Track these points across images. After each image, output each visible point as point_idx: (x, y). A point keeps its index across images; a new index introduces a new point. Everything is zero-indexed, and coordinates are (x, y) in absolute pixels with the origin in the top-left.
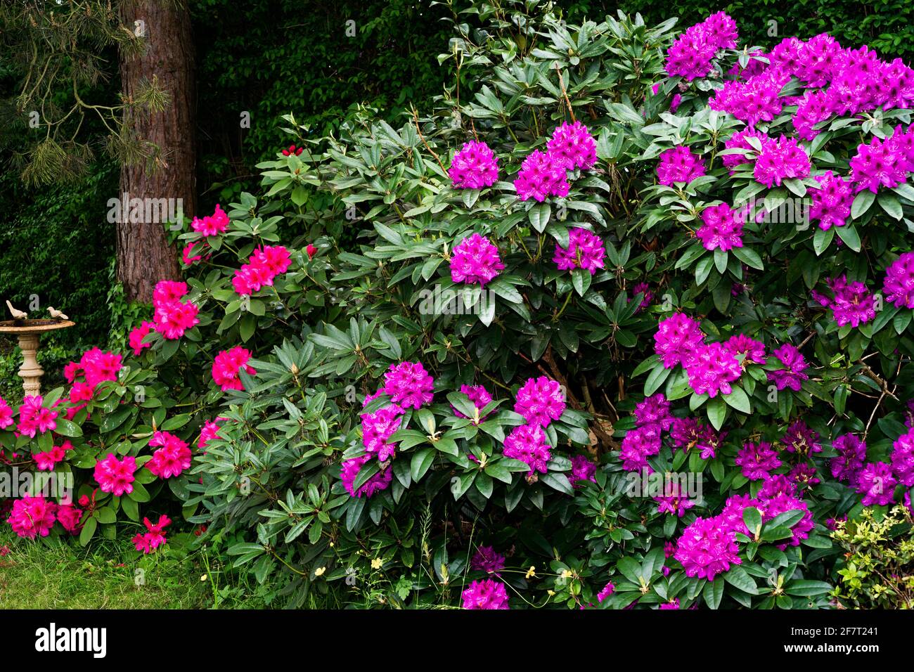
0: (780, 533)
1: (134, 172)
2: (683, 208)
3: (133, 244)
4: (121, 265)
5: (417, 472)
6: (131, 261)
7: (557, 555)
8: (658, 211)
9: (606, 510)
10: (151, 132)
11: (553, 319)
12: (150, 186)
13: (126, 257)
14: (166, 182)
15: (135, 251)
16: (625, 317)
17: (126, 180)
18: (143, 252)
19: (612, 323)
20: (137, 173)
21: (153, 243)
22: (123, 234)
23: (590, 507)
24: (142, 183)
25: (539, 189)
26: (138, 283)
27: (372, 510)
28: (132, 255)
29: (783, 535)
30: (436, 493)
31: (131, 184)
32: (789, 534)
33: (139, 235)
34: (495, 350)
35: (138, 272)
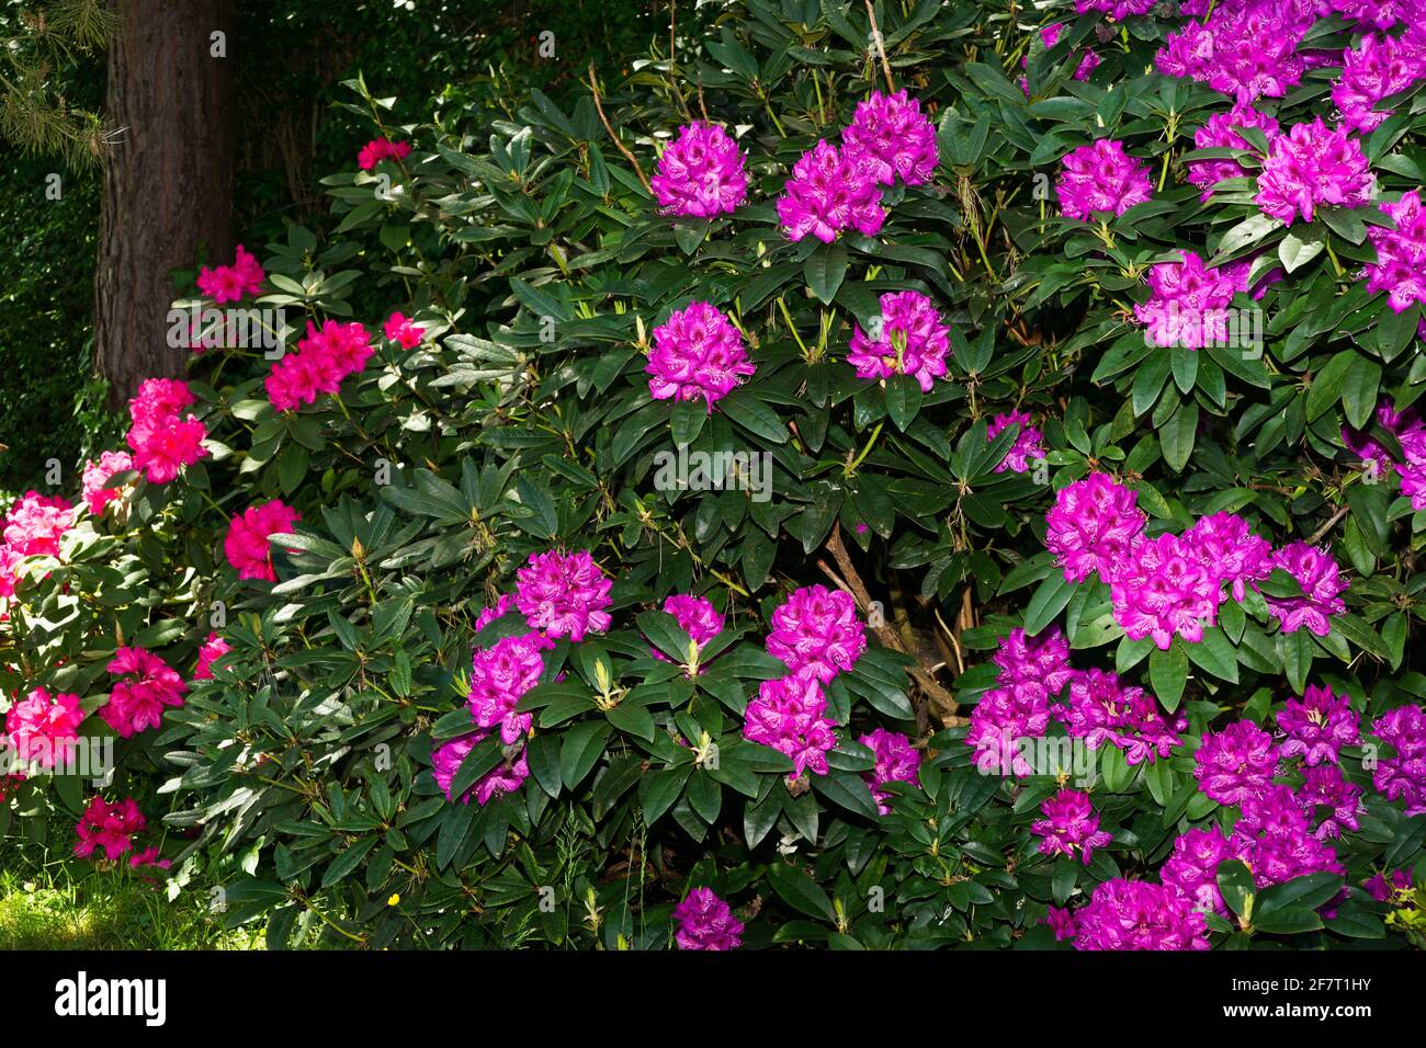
0: (1296, 917)
1: (125, 190)
2: (1109, 264)
3: (121, 313)
4: (100, 349)
5: (572, 770)
6: (118, 342)
7: (841, 916)
8: (1060, 267)
9: (940, 845)
10: (155, 121)
11: (846, 472)
12: (153, 214)
13: (110, 335)
14: (179, 208)
15: (124, 324)
16: (983, 469)
17: (110, 202)
18: (139, 326)
19: (956, 480)
20: (129, 189)
21: (156, 310)
22: (105, 295)
23: (908, 836)
24: (139, 209)
25: (824, 218)
26: (128, 381)
27: (488, 828)
28: (119, 331)
29: (1302, 925)
30: (612, 804)
31: (120, 209)
32: (1311, 922)
33: (131, 296)
34: (733, 529)
35: (129, 362)
